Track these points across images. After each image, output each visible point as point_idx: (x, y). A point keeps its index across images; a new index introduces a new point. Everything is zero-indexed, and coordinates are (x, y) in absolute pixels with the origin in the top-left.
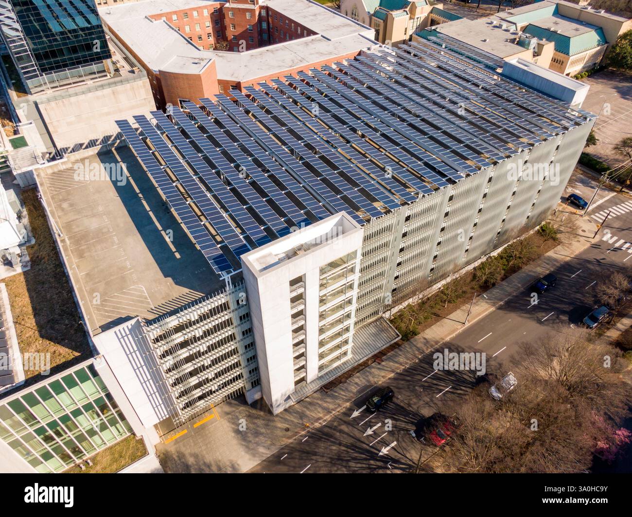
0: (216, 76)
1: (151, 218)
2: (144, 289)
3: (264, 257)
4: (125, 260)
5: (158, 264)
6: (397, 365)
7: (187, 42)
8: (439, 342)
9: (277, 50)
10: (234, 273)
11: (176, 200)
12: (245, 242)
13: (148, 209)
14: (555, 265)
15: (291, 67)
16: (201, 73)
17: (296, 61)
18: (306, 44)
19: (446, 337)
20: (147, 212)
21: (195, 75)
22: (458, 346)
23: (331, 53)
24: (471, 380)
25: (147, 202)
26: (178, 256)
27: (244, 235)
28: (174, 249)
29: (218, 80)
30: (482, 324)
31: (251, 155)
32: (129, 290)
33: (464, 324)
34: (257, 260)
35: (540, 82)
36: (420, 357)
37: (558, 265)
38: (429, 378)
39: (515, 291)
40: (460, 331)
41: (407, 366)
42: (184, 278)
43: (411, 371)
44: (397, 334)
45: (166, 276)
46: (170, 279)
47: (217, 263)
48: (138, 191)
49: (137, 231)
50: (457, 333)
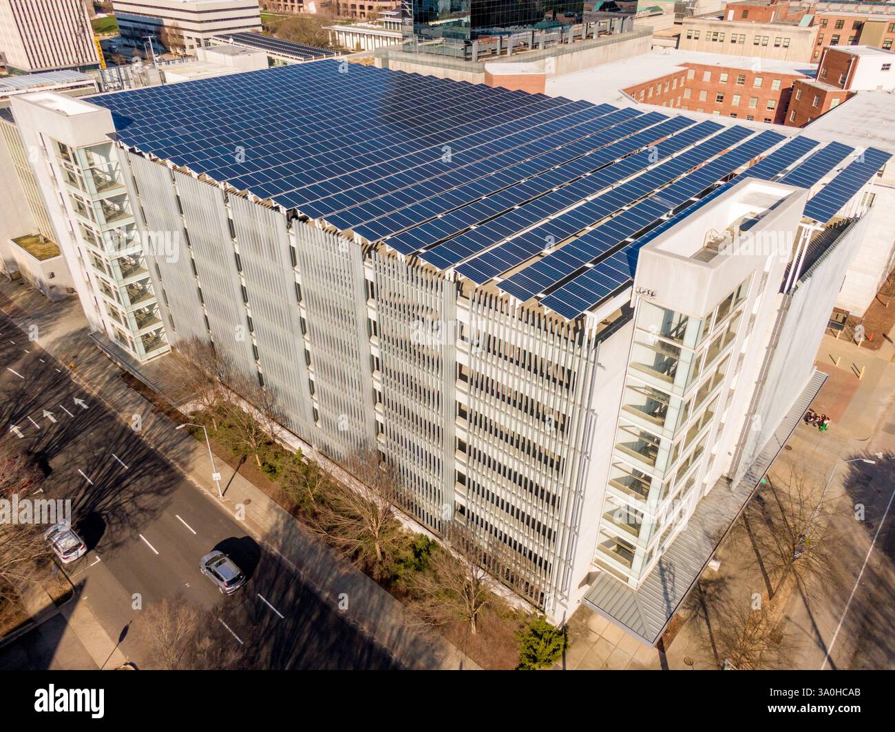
8: (184, 468)
36: (158, 449)
50: (202, 488)
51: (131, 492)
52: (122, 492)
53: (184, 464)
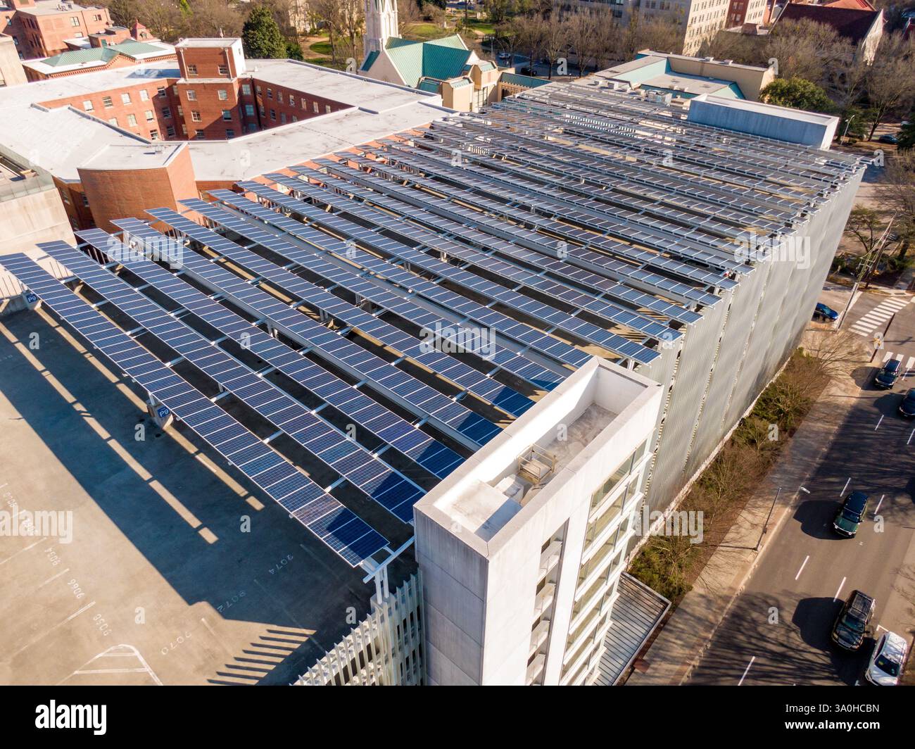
0: (193, 175)
1: (116, 455)
2: (137, 653)
3: (469, 496)
4: (66, 578)
5: (163, 571)
6: (677, 667)
7: (120, 135)
8: (731, 597)
9: (291, 133)
10: (394, 555)
11: (183, 399)
12: (390, 469)
13: (104, 434)
14: (840, 414)
15: (325, 152)
16: (167, 165)
17: (331, 145)
18: (339, 120)
19: (738, 583)
20: (104, 443)
21: (154, 171)
22: (767, 597)
23: (385, 130)
24: (821, 661)
25: (98, 420)
26: (209, 536)
27: (381, 451)
28: (195, 522)
29: (198, 183)
30: (783, 542)
31: (327, 283)
32: (92, 666)
33: (755, 549)
34: (456, 506)
35: (759, 123)
36: (710, 636)
37: (845, 413)
38: (747, 677)
39: (804, 470)
40: (754, 565)
41: (697, 663)
42: (242, 594)
43: (707, 671)
44: (662, 601)
45: (191, 600)
46: (204, 607)
47: (343, 537)
48: (70, 398)
49: (85, 494)
50: (751, 570)
51: (788, 637)
52: (794, 646)
53: (726, 599)
